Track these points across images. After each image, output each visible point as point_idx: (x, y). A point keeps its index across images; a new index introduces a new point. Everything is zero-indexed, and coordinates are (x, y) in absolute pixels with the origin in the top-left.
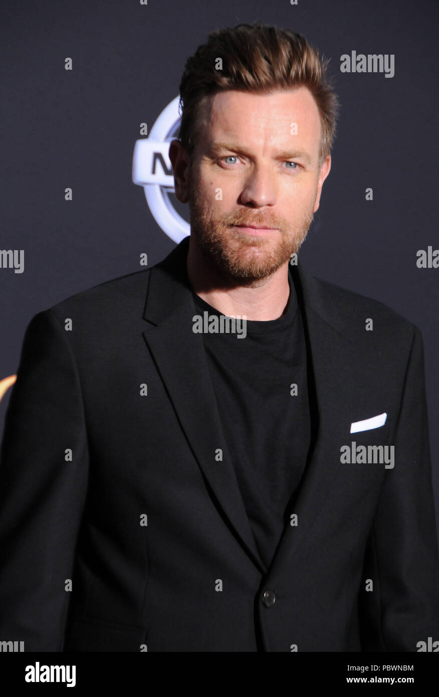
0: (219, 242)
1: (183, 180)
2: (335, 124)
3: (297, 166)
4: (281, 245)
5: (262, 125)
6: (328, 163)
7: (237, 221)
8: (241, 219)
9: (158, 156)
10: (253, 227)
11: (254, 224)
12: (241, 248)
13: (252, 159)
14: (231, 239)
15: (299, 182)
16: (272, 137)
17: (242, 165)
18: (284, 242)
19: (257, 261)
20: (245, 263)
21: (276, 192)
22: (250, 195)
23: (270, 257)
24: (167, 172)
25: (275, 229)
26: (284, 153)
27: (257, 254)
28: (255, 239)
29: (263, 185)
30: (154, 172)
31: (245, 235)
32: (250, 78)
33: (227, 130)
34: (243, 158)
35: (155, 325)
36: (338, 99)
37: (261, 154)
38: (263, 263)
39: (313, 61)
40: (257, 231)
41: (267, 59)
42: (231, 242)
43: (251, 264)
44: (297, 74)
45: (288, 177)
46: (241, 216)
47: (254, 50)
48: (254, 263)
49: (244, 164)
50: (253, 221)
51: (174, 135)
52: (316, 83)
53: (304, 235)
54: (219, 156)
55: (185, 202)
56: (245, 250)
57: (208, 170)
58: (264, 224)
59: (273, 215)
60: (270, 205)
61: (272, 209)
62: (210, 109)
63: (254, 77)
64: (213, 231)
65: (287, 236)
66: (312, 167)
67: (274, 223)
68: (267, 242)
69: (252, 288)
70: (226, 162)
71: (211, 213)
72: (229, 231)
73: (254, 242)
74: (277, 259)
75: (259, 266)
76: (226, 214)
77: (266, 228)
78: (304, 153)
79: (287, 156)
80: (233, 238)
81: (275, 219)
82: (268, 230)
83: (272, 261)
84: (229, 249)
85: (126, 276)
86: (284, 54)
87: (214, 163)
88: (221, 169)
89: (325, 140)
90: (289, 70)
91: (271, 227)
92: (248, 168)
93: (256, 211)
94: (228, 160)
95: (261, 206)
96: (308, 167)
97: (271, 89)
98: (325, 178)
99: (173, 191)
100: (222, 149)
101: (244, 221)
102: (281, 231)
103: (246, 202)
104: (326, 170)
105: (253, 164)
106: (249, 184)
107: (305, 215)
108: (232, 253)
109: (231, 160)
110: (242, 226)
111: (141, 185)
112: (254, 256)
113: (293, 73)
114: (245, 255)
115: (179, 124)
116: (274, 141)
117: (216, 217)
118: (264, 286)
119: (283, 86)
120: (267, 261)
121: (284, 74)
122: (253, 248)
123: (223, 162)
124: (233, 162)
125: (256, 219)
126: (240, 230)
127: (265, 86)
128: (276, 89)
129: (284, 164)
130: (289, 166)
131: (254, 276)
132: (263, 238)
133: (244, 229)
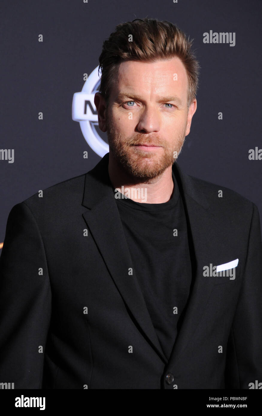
0: (125, 156)
1: (103, 117)
2: (197, 80)
3: (173, 106)
4: (164, 157)
5: (150, 82)
6: (195, 104)
7: (135, 142)
8: (138, 140)
9: (87, 103)
10: (146, 146)
11: (146, 143)
12: (139, 159)
13: (144, 103)
14: (133, 154)
15: (174, 116)
16: (155, 89)
17: (138, 107)
18: (166, 155)
19: (149, 167)
20: (141, 169)
21: (160, 123)
22: (143, 125)
23: (158, 164)
24: (94, 113)
25: (160, 147)
26: (164, 98)
27: (149, 163)
28: (147, 153)
29: (151, 119)
30: (85, 112)
31: (141, 151)
32: (141, 53)
33: (127, 85)
34: (139, 103)
35: (90, 209)
36: (199, 64)
37: (149, 99)
38: (153, 168)
39: (181, 40)
40: (148, 148)
41: (151, 40)
42: (132, 155)
43: (145, 169)
44: (170, 49)
45: (167, 114)
46: (138, 139)
47: (143, 35)
48: (147, 168)
49: (139, 106)
50: (145, 142)
51: (97, 90)
52: (183, 54)
53: (179, 149)
54: (123, 101)
55: (105, 131)
56: (141, 161)
57: (117, 111)
58: (153, 143)
59: (158, 138)
60: (155, 131)
61: (157, 134)
62: (117, 73)
63: (143, 52)
64: (121, 149)
65: (168, 150)
66: (183, 107)
67: (159, 142)
68: (155, 155)
69: (149, 184)
70: (128, 105)
71: (119, 137)
72: (132, 149)
73: (146, 155)
74: (162, 165)
75: (150, 170)
76: (129, 138)
77: (154, 146)
78: (176, 98)
79: (166, 100)
80: (134, 153)
81: (159, 140)
82: (155, 147)
83: (158, 166)
84: (132, 160)
85: (70, 179)
86: (162, 37)
87: (120, 106)
88: (125, 110)
89: (191, 90)
90: (165, 46)
91: (157, 145)
92: (141, 109)
93: (147, 135)
94: (129, 104)
95: (150, 132)
96: (180, 107)
97: (155, 60)
98: (193, 114)
99: (97, 124)
100: (125, 97)
101: (140, 142)
102: (164, 148)
103: (140, 130)
104: (193, 109)
105: (145, 106)
106: (142, 118)
107: (179, 137)
108: (133, 163)
109: (131, 103)
110: (139, 145)
111: (78, 121)
112: (147, 164)
113: (168, 48)
114: (142, 163)
115: (99, 83)
116: (157, 91)
117: (123, 140)
118: (157, 183)
119: (162, 57)
120: (155, 167)
121: (162, 49)
122: (146, 159)
123: (126, 105)
124: (132, 105)
125: (147, 140)
126: (138, 148)
127: (150, 58)
128: (158, 59)
129: (165, 106)
130: (167, 106)
131: (148, 176)
132: (152, 152)
133: (140, 147)
